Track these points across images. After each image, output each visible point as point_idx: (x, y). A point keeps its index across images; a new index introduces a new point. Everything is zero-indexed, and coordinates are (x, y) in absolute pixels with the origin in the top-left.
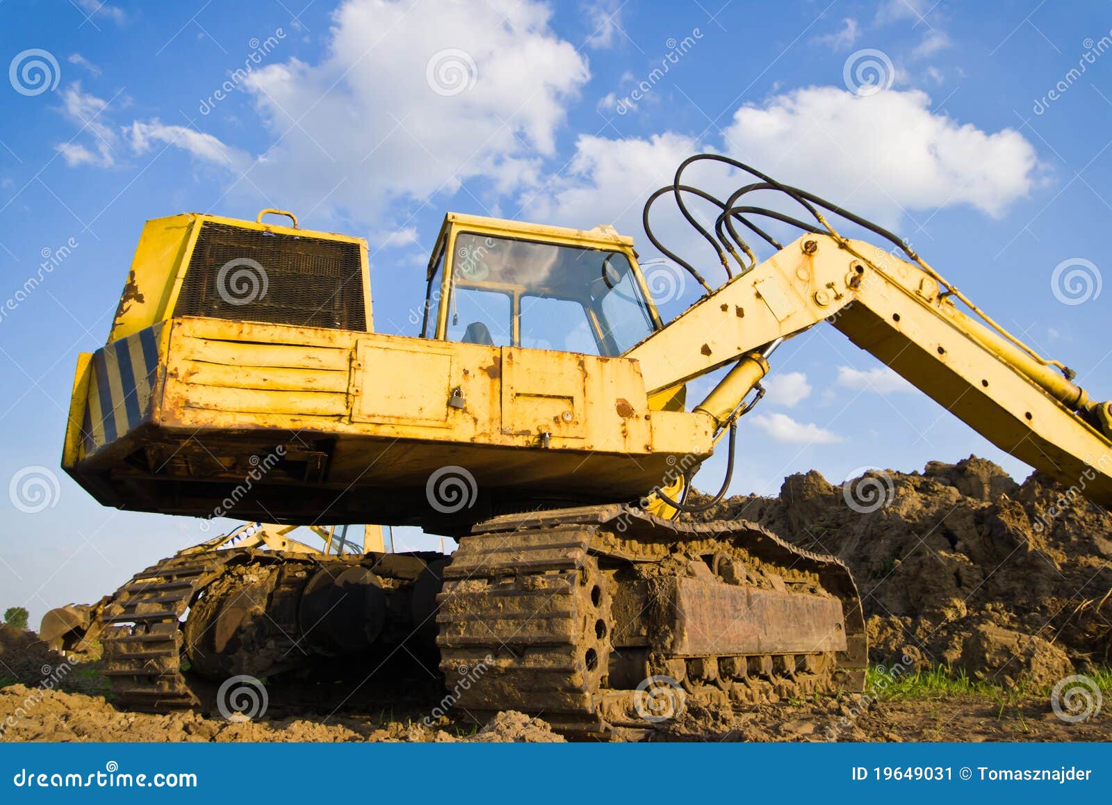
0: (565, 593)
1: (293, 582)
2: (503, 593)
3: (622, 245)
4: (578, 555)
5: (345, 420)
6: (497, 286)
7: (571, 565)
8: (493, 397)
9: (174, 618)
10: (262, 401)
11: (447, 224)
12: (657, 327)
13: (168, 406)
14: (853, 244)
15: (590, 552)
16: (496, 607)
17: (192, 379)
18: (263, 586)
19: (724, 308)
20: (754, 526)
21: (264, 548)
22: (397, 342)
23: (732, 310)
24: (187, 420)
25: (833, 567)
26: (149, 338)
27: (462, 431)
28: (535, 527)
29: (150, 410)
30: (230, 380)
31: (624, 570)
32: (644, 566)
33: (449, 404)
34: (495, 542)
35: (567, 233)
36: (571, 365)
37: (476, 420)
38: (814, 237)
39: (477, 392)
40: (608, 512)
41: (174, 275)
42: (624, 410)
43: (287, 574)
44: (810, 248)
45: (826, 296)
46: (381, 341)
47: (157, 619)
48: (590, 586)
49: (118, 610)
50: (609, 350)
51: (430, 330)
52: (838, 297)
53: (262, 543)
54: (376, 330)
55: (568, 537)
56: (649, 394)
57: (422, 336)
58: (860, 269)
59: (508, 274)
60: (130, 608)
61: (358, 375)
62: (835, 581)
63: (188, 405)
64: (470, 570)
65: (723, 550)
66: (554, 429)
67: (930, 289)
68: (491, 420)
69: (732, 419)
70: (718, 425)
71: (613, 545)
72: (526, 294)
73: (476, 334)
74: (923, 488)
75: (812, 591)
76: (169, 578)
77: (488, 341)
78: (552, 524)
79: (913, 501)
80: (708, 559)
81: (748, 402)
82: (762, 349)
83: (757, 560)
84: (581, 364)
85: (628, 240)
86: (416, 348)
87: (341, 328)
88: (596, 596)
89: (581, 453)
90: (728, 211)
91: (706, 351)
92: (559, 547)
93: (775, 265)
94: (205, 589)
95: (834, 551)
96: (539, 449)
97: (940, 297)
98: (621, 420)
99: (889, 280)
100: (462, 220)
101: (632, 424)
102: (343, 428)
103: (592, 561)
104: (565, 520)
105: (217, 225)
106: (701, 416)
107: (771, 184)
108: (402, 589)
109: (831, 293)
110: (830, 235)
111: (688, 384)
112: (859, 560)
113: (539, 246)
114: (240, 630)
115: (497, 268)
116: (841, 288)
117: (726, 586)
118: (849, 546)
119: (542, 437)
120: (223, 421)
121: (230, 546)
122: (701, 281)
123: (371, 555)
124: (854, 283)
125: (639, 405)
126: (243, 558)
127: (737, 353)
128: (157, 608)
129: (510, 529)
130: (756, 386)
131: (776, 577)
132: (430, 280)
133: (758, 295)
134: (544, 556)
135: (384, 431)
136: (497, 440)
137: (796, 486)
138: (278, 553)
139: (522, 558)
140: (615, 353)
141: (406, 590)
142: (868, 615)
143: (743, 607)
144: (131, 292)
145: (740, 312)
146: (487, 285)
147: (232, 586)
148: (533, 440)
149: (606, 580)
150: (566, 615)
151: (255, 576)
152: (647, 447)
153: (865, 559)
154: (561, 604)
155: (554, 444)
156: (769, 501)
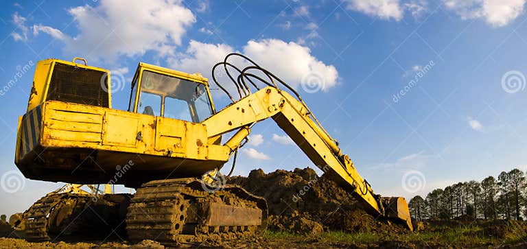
0: (171, 207)
1: (81, 204)
2: (150, 207)
3: (204, 81)
4: (177, 195)
5: (100, 144)
6: (156, 92)
7: (175, 198)
8: (153, 137)
9: (45, 216)
10: (73, 136)
11: (139, 67)
12: (214, 113)
13: (44, 138)
14: (283, 92)
15: (182, 194)
16: (147, 212)
17: (52, 127)
18: (72, 206)
19: (238, 109)
20: (239, 187)
21: (73, 193)
22: (120, 113)
23: (240, 110)
24: (50, 144)
25: (262, 200)
26: (39, 109)
27: (141, 149)
28: (163, 185)
29: (39, 140)
30: (63, 127)
31: (193, 200)
32: (200, 199)
33: (136, 138)
34: (149, 190)
35: (184, 75)
36: (181, 124)
37: (146, 145)
38: (270, 88)
39: (147, 134)
40: (190, 180)
41: (46, 84)
42: (199, 143)
43: (79, 201)
44: (269, 91)
45: (272, 109)
46: (114, 112)
47: (41, 217)
48: (180, 205)
49: (30, 215)
50: (196, 120)
51: (131, 109)
52: (276, 110)
53: (72, 191)
54: (113, 107)
55: (175, 189)
56: (209, 138)
57: (128, 111)
58: (284, 101)
59: (161, 88)
60: (33, 214)
61: (105, 126)
62: (261, 205)
63: (51, 138)
64: (140, 199)
65: (227, 194)
66: (174, 150)
67: (304, 111)
68: (151, 145)
69: (236, 149)
70: (231, 151)
71: (191, 192)
72: (167, 96)
73: (148, 111)
74: (293, 177)
75: (254, 207)
76: (44, 204)
77: (152, 114)
78: (169, 184)
79: (289, 180)
80: (222, 197)
81: (242, 143)
82: (249, 125)
83: (238, 198)
84: (185, 125)
85: (206, 79)
86: (126, 115)
87: (100, 106)
88: (182, 208)
89: (182, 159)
90: (243, 74)
91: (230, 123)
92: (171, 192)
93: (257, 96)
94: (54, 207)
95: (262, 196)
96: (167, 157)
97: (307, 114)
98: (198, 147)
99: (292, 106)
100: (145, 66)
101: (201, 148)
102: (100, 147)
103: (182, 197)
104: (174, 183)
105: (60, 63)
106: (226, 147)
107: (258, 68)
108: (116, 206)
109: (274, 108)
110: (276, 88)
111: (223, 135)
112: (269, 199)
113: (173, 78)
114: (64, 220)
115: (157, 86)
116: (277, 107)
117: (226, 205)
118: (267, 194)
119: (169, 152)
120: (61, 144)
121: (62, 192)
122: (231, 98)
123: (107, 195)
124: (282, 106)
125: (204, 142)
126: (66, 196)
127: (240, 125)
128: (40, 214)
129: (155, 186)
130: (246, 138)
131: (243, 203)
132: (132, 88)
133: (250, 106)
134: (166, 195)
135: (113, 149)
136: (153, 153)
137: (254, 174)
138: (77, 194)
139: (158, 196)
140: (198, 122)
141: (117, 206)
142: (270, 215)
143: (231, 212)
144: (33, 91)
145: (243, 111)
146: (153, 92)
147: (62, 206)
148: (166, 153)
149: (186, 203)
150: (171, 214)
151: (69, 202)
152: (206, 158)
153: (272, 198)
154: (169, 210)
155: (173, 155)
156: (245, 178)
